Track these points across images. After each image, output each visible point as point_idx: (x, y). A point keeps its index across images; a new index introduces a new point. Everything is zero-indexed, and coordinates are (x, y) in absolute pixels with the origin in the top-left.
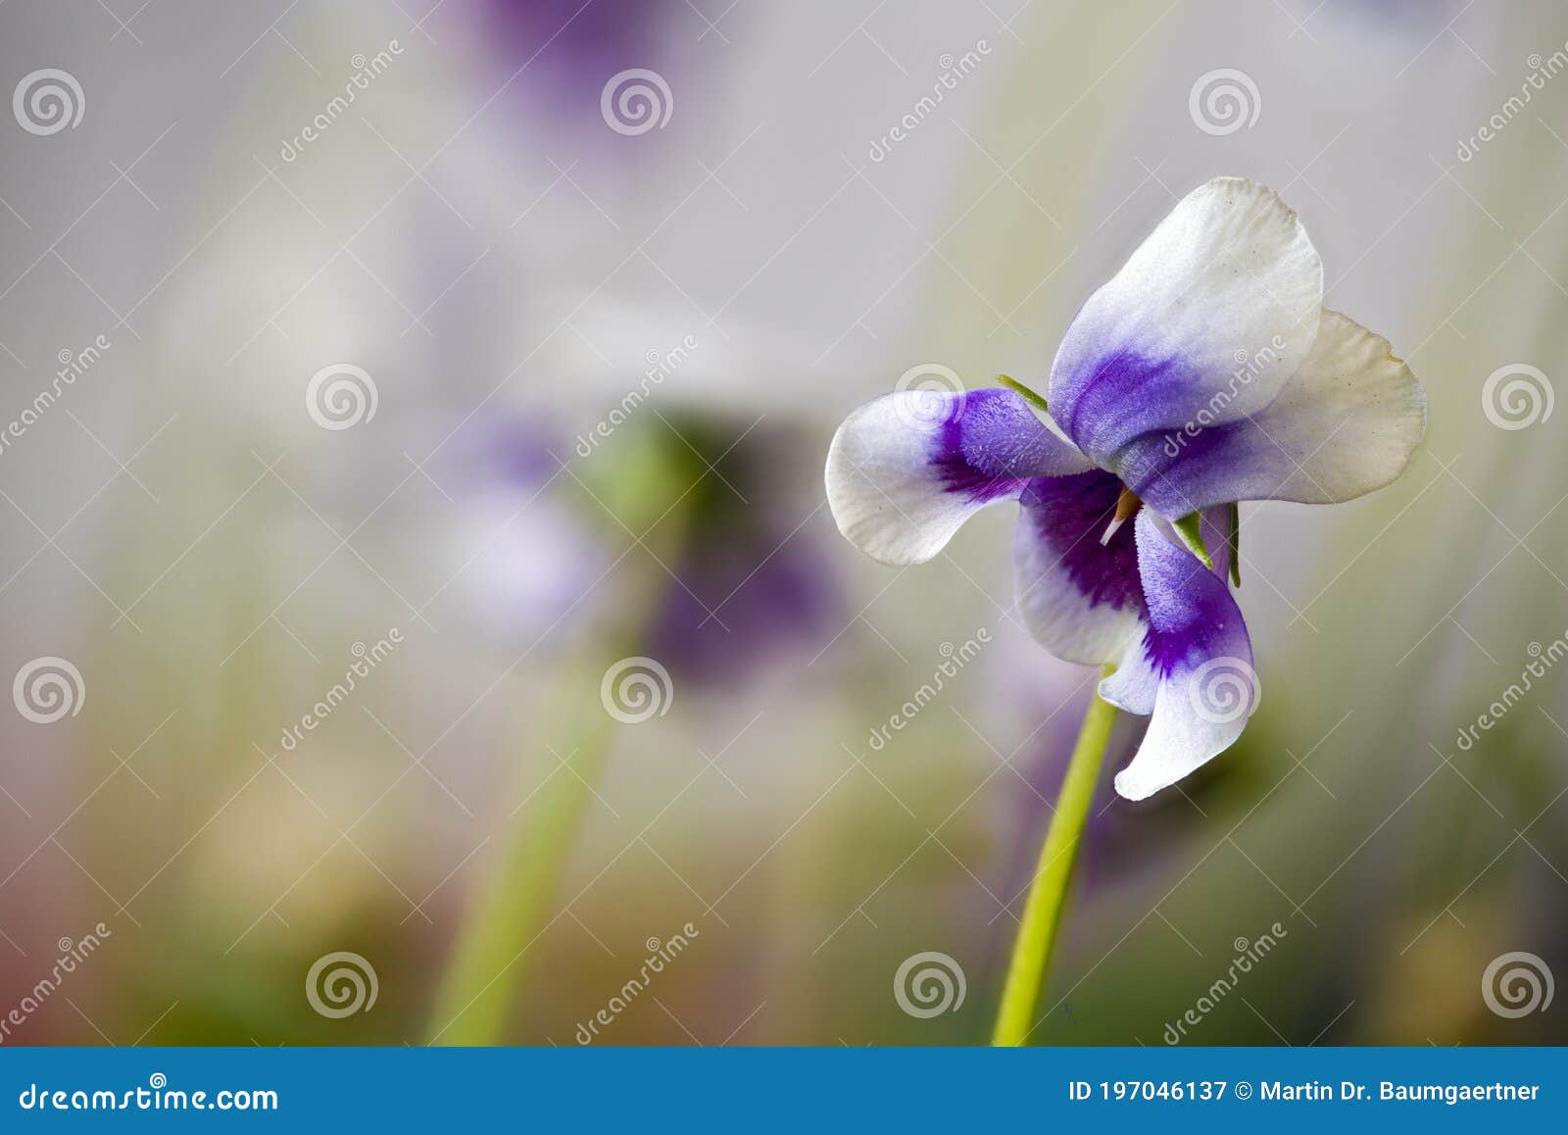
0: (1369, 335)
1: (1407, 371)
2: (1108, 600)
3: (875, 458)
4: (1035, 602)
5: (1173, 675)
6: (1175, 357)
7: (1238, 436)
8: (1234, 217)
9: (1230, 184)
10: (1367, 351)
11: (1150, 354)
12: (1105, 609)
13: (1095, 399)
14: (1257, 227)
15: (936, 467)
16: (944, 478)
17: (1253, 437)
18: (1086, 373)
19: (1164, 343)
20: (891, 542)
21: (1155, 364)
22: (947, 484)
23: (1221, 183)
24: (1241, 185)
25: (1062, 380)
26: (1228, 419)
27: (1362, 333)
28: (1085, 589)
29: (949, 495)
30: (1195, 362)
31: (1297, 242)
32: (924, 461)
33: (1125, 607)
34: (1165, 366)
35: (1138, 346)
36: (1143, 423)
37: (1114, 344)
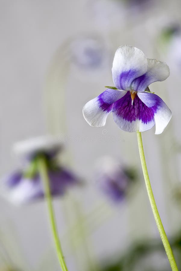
0: (152, 60)
1: (160, 62)
2: (133, 120)
3: (90, 112)
4: (122, 127)
5: (157, 112)
6: (131, 69)
7: (146, 75)
8: (124, 51)
9: (121, 47)
10: (153, 61)
11: (127, 71)
12: (133, 122)
13: (123, 80)
14: (129, 51)
15: (101, 108)
16: (103, 109)
17: (148, 75)
18: (119, 78)
19: (127, 68)
20: (99, 124)
21: (128, 71)
22: (103, 110)
23: (120, 47)
24: (123, 46)
25: (116, 81)
26: (143, 74)
27: (151, 60)
28: (129, 120)
29: (104, 112)
30: (134, 68)
31: (136, 50)
32: (99, 107)
33: (136, 120)
34: (130, 71)
35: (124, 71)
36: (132, 79)
37: (120, 72)
